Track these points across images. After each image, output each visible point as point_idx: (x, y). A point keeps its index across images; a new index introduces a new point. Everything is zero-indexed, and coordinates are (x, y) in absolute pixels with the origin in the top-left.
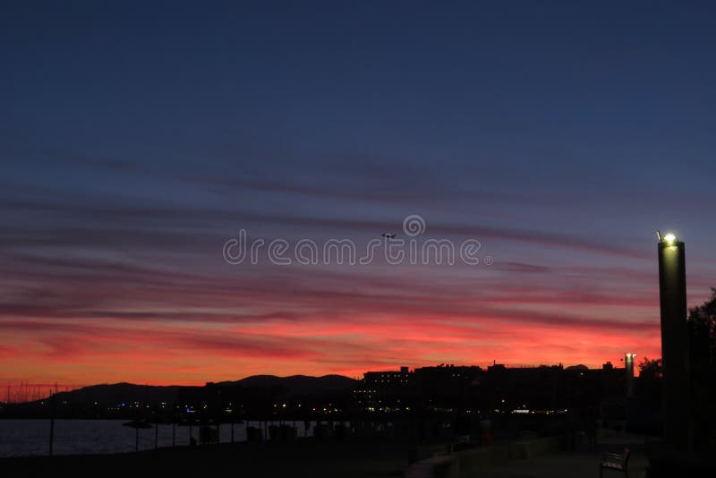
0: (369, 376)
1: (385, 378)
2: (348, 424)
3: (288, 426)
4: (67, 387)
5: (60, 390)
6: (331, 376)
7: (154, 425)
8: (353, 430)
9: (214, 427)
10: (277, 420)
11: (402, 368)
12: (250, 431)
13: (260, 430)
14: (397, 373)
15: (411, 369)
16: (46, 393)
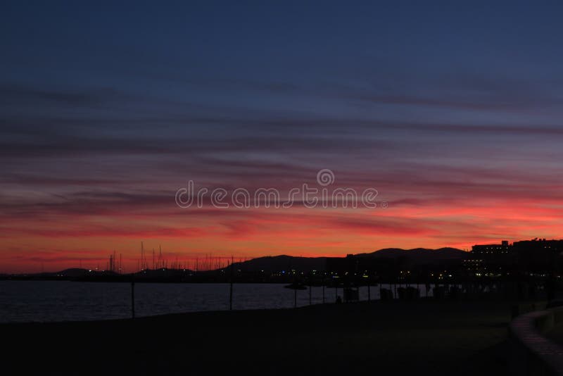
0: (475, 248)
1: (490, 250)
2: (460, 287)
3: (413, 288)
4: (241, 258)
5: (235, 261)
6: (446, 249)
7: (308, 287)
8: (465, 291)
9: (354, 289)
10: (403, 283)
11: (503, 242)
12: (383, 291)
13: (390, 291)
14: (499, 246)
15: (511, 242)
16: (225, 263)
